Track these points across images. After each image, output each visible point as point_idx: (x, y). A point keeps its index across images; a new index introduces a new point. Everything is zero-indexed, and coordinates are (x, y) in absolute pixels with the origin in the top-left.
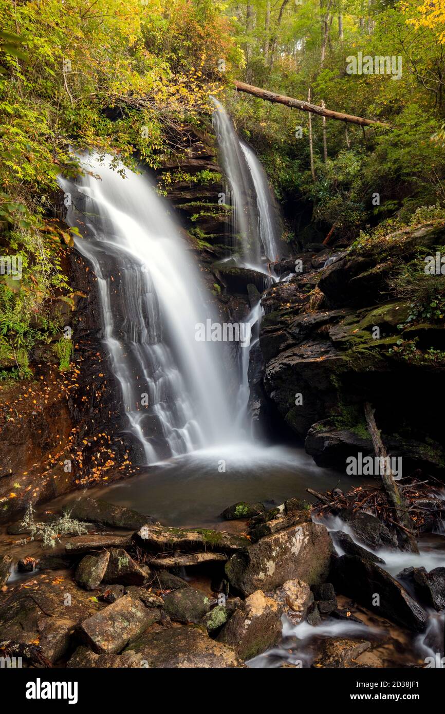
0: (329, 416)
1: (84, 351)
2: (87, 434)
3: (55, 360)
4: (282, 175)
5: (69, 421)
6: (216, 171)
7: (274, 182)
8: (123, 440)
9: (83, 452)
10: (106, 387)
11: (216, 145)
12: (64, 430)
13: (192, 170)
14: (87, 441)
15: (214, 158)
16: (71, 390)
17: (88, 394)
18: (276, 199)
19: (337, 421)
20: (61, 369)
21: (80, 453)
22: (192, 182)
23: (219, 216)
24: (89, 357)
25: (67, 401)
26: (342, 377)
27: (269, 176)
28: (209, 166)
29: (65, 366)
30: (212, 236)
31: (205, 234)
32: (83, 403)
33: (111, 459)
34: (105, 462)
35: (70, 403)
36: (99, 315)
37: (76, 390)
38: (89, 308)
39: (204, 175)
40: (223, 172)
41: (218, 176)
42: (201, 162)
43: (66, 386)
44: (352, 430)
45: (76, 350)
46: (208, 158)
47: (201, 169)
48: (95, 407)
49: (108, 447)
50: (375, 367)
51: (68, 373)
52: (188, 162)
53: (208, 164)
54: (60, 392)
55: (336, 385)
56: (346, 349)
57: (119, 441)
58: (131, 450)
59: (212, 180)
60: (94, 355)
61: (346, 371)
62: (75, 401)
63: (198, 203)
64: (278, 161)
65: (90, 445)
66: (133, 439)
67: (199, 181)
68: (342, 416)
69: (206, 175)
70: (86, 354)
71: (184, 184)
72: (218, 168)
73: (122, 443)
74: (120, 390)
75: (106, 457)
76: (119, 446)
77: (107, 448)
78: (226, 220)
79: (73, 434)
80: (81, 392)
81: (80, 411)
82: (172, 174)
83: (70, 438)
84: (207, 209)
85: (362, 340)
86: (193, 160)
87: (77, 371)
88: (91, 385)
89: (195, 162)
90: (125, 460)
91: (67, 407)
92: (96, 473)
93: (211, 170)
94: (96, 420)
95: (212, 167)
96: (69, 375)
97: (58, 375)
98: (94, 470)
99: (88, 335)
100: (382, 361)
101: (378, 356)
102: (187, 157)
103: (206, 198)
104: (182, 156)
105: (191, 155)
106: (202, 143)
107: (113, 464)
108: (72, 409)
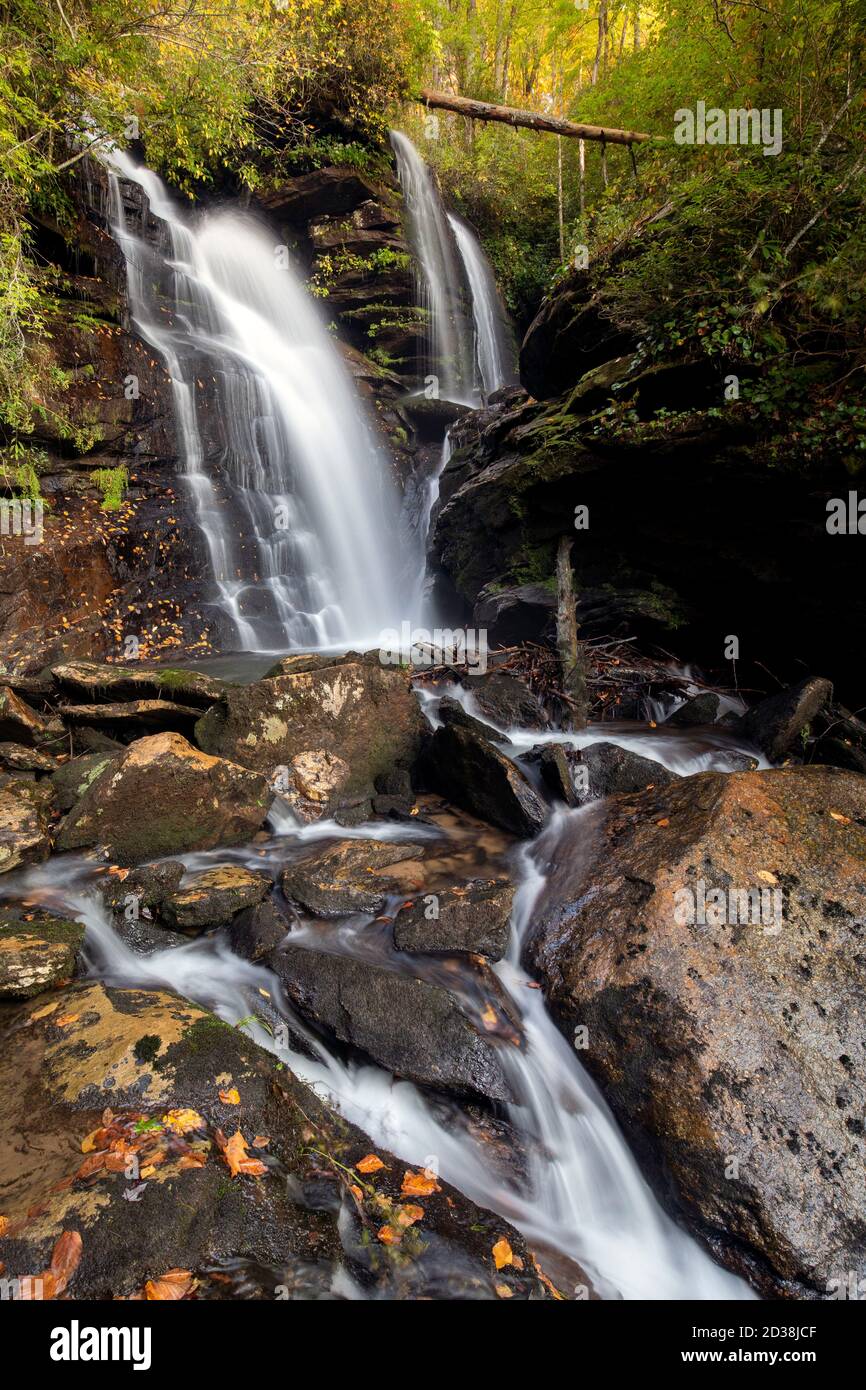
0: (509, 569)
1: (147, 486)
2: (138, 599)
3: (97, 495)
4: (519, 270)
5: (108, 579)
6: (402, 250)
7: (505, 283)
8: (201, 613)
9: (124, 620)
10: (178, 538)
11: (403, 207)
12: (97, 588)
13: (364, 249)
14: (136, 607)
15: (399, 230)
16: (114, 537)
17: (145, 544)
18: (508, 309)
19: (521, 575)
20: (104, 506)
21: (119, 621)
22: (366, 270)
23: (408, 327)
24: (155, 495)
25: (106, 548)
26: (527, 497)
27: (495, 274)
28: (389, 242)
29: (112, 503)
30: (400, 360)
31: (391, 357)
32: (137, 557)
33: (175, 636)
34: (163, 638)
35: (111, 552)
36: (175, 435)
37: (121, 536)
38: (157, 424)
39: (381, 256)
40: (413, 252)
41: (405, 258)
42: (377, 235)
43: (106, 529)
44: (539, 585)
45: (132, 484)
46: (388, 227)
47: (376, 246)
48: (158, 565)
49: (173, 619)
50: (574, 466)
51: (114, 512)
52: (357, 236)
53: (389, 239)
54: (91, 534)
55: (519, 513)
56: (534, 449)
57: (194, 615)
58: (213, 628)
59: (393, 264)
60: (163, 492)
61: (531, 484)
62: (119, 551)
63: (377, 307)
64: (512, 248)
65: (138, 612)
66: (223, 615)
67: (376, 267)
68: (527, 566)
69: (386, 256)
70: (151, 490)
71: (353, 275)
72: (403, 245)
73: (199, 617)
74: (204, 546)
75: (166, 632)
76: (193, 621)
77: (172, 621)
78: (420, 332)
79: (114, 596)
80: (131, 539)
81: (131, 567)
82: (333, 258)
83: (108, 601)
84: (392, 317)
85: (559, 428)
86: (364, 232)
87: (130, 512)
88: (152, 532)
89: (366, 236)
90: (201, 641)
91: (104, 557)
93: (393, 249)
94: (159, 584)
95: (394, 243)
96: (113, 516)
97: (96, 513)
98: (140, 646)
99: (154, 465)
100: (584, 452)
101: (578, 446)
102: (355, 228)
103: (388, 297)
104: (346, 226)
105: (360, 223)
106: (376, 200)
107: (179, 642)
108: (114, 561)
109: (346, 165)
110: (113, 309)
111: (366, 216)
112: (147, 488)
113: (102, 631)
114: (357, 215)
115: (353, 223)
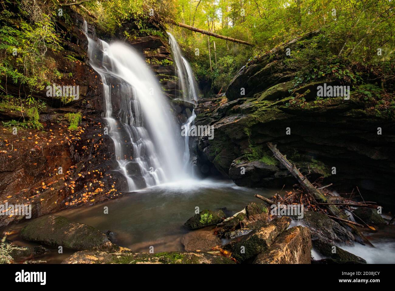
0: (244, 154)
1: (90, 121)
2: (83, 170)
3: (66, 123)
4: (199, 71)
5: (69, 160)
6: (171, 60)
7: (195, 74)
8: (112, 175)
9: (76, 181)
10: (102, 142)
11: (171, 49)
13: (160, 59)
14: (82, 174)
15: (170, 55)
16: (73, 141)
17: (88, 145)
18: (196, 80)
19: (249, 156)
20: (70, 128)
21: (74, 182)
22: (160, 64)
23: (172, 81)
24: (93, 125)
25: (69, 147)
26: (252, 128)
27: (193, 71)
28: (167, 58)
29: (73, 127)
30: (169, 90)
31: (166, 89)
32: (83, 150)
33: (100, 187)
34: (95, 189)
35: (72, 148)
36: (102, 103)
37: (78, 141)
38: (96, 98)
39: (165, 61)
41: (172, 63)
42: (164, 56)
43: (70, 138)
44: (260, 160)
45: (83, 120)
46: (167, 54)
47: (164, 58)
48: (93, 154)
49: (99, 179)
50: (275, 117)
51: (74, 131)
52: (158, 55)
53: (167, 57)
54: (63, 140)
55: (248, 134)
56: (254, 111)
57: (109, 176)
58: (117, 181)
59: (168, 64)
60: (96, 124)
61: (255, 123)
62: (76, 148)
63: (163, 75)
64: (197, 65)
65: (83, 177)
66: (120, 175)
67: (163, 64)
68: (252, 153)
69: (166, 61)
70: (91, 123)
71: (156, 65)
72: (171, 59)
73: (111, 177)
74: (113, 146)
75: (96, 186)
76: (109, 179)
77: (99, 180)
78: (176, 83)
79: (71, 169)
80: (82, 143)
81: (81, 155)
82: (150, 60)
83: (68, 172)
84: (167, 78)
85: (264, 104)
86: (160, 54)
87: (82, 131)
88: (91, 140)
89: (161, 55)
90: (112, 188)
91: (68, 151)
92: (85, 197)
93: (168, 60)
94: (93, 162)
95: (169, 58)
97: (66, 131)
98: (84, 194)
99: (93, 113)
100: (280, 112)
101: (277, 110)
102: (158, 53)
103: (166, 72)
104: (155, 52)
105: (159, 52)
106: (164, 46)
107: (102, 190)
108: (73, 153)
109: (157, 36)
110: (83, 56)
111: (161, 50)
112: (89, 122)
113: (64, 189)
114: (158, 50)
115: (157, 51)
